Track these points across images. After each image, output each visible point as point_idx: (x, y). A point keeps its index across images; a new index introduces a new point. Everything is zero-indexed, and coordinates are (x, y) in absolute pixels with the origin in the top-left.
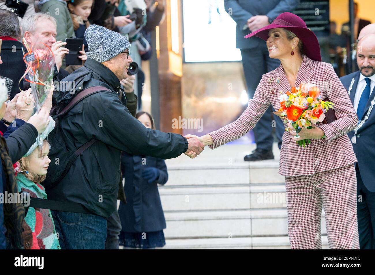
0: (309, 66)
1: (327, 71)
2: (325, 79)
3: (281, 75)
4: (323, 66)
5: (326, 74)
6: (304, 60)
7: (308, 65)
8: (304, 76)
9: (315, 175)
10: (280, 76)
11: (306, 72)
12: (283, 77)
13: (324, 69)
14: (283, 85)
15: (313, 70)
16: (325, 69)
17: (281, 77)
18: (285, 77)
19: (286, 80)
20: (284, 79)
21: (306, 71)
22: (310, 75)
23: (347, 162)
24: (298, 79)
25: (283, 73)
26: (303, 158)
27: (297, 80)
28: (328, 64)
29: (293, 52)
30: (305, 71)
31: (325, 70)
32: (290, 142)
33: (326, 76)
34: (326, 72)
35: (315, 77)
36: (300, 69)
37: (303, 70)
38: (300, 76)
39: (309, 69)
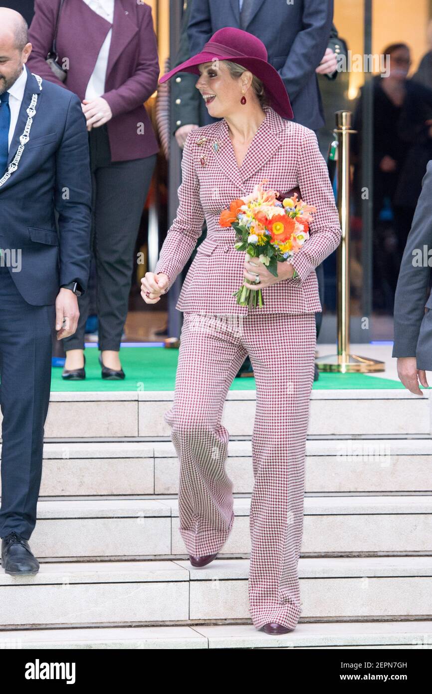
0: (274, 128)
1: (305, 143)
2: (300, 155)
3: (223, 136)
4: (300, 133)
5: (302, 148)
6: (268, 115)
7: (274, 126)
8: (263, 145)
9: (247, 317)
10: (221, 138)
11: (268, 137)
12: (226, 140)
13: (299, 138)
14: (224, 154)
15: (281, 136)
16: (302, 138)
17: (222, 140)
18: (228, 140)
19: (230, 146)
20: (226, 144)
21: (268, 135)
22: (275, 146)
23: (303, 308)
24: (253, 147)
25: (227, 132)
26: (233, 284)
27: (250, 149)
28: (308, 129)
29: (244, 98)
30: (266, 135)
31: (302, 140)
32: (212, 253)
33: (302, 151)
34: (302, 143)
35: (283, 150)
36: (259, 131)
37: (264, 133)
38: (257, 143)
39: (275, 133)
